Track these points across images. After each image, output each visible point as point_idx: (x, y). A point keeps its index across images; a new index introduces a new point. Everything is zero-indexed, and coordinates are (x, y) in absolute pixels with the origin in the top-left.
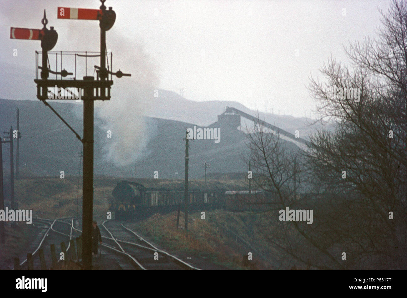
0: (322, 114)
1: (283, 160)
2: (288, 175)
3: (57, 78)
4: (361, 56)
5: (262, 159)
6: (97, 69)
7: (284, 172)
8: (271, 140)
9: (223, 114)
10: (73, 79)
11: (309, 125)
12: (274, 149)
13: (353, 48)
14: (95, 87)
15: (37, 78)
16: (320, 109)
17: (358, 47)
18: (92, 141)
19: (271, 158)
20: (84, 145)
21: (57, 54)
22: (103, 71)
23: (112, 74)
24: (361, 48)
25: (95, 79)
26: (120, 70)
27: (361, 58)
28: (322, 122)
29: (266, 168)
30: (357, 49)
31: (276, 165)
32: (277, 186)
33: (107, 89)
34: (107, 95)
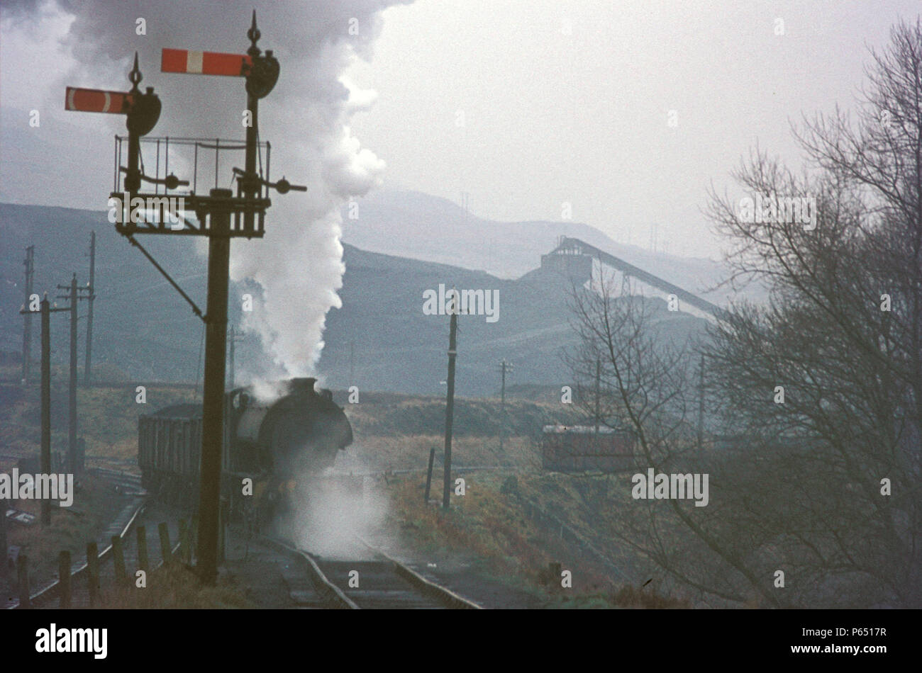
0: (733, 269)
1: (651, 365)
2: (660, 395)
3: (157, 191)
4: (828, 145)
5: (607, 360)
6: (237, 175)
7: (652, 388)
8: (626, 319)
9: (553, 252)
10: (189, 194)
11: (706, 290)
12: (631, 340)
13: (810, 127)
14: (233, 212)
15: (117, 191)
16: (730, 257)
17: (821, 126)
18: (224, 321)
19: (624, 360)
20: (208, 327)
21: (158, 142)
22: (250, 180)
23: (269, 185)
24: (827, 128)
25: (235, 195)
26: (284, 177)
27: (827, 149)
28: (735, 285)
29: (614, 380)
30: (819, 130)
31: (634, 374)
32: (636, 418)
33: (257, 216)
34: (256, 227)
